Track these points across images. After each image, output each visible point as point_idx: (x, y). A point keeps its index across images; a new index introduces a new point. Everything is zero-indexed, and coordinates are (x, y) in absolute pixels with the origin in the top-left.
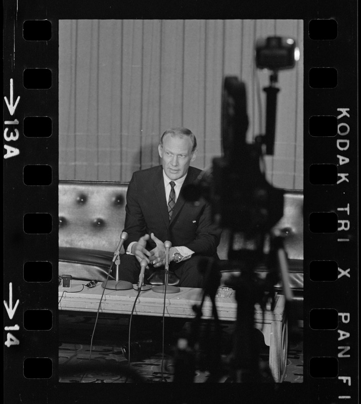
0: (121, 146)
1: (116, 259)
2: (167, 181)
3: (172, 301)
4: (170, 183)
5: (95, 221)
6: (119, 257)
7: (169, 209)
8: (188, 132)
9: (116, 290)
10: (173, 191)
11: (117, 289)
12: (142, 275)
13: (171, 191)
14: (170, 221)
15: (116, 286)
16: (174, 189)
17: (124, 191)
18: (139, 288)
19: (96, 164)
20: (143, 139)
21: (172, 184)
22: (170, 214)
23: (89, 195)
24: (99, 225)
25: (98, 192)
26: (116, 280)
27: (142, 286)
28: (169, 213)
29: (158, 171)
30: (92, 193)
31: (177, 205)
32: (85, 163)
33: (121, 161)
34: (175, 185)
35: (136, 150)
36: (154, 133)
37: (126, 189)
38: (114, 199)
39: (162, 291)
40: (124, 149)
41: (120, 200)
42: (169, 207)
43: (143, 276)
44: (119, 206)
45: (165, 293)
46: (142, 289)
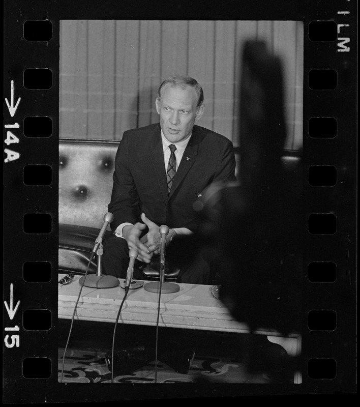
0: (115, 90)
1: (98, 248)
2: (166, 144)
3: (168, 306)
4: (170, 147)
5: (77, 189)
6: (101, 246)
7: (169, 179)
8: (193, 82)
9: (98, 288)
10: (173, 157)
11: (99, 286)
12: (130, 270)
13: (171, 156)
14: (169, 194)
15: (97, 282)
16: (174, 154)
17: (113, 152)
18: (126, 287)
19: (85, 111)
20: (141, 82)
21: (172, 148)
22: (170, 185)
23: (70, 157)
24: (82, 194)
25: (81, 153)
26: (97, 275)
27: (130, 283)
28: (168, 184)
29: (155, 130)
30: (74, 154)
31: (178, 174)
32: (72, 110)
33: (115, 107)
34: (176, 149)
35: (133, 95)
36: (153, 75)
37: (115, 149)
38: (100, 162)
39: (156, 290)
40: (119, 93)
41: (108, 164)
42: (168, 177)
43: (132, 271)
44: (106, 170)
45: (160, 293)
46: (130, 287)
